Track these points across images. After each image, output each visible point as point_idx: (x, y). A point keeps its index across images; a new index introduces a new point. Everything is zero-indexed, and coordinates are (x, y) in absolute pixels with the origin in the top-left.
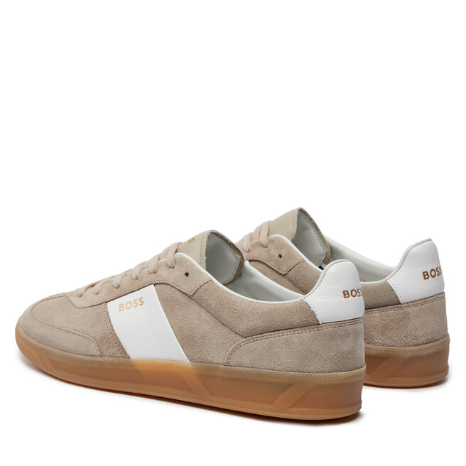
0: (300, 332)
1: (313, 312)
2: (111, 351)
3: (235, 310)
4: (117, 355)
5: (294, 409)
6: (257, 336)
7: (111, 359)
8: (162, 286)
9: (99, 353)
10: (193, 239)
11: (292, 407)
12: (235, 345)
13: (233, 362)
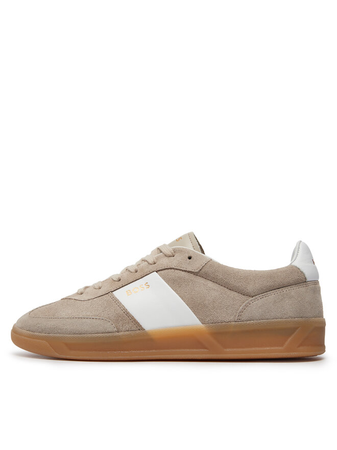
0: (295, 288)
1: (302, 272)
2: (127, 327)
3: (241, 276)
4: (133, 329)
5: (301, 348)
6: (263, 294)
7: (128, 333)
8: (164, 271)
9: (115, 329)
10: (181, 238)
11: (299, 346)
12: (244, 304)
13: (244, 317)
